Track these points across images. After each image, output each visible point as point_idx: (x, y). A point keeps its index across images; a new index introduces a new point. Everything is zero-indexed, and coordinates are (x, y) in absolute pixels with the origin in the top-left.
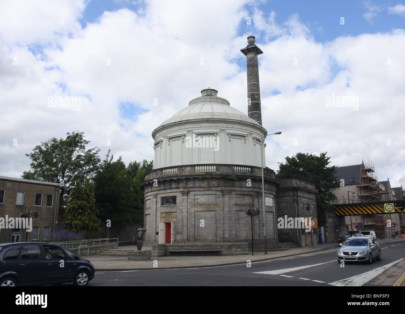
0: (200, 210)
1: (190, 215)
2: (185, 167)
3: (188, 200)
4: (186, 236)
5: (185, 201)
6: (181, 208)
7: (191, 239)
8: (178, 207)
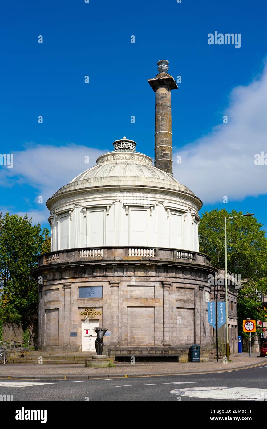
0: (134, 306)
1: (121, 312)
2: (115, 250)
3: (119, 292)
4: (117, 338)
5: (115, 293)
6: (109, 301)
7: (123, 343)
8: (106, 300)
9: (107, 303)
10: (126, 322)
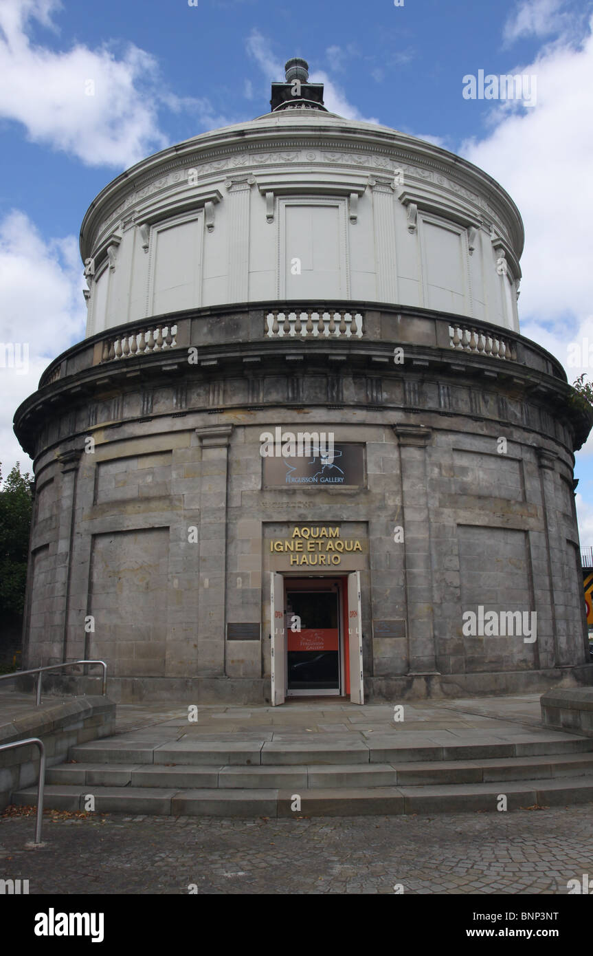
0: (477, 523)
1: (438, 544)
2: (408, 320)
3: (429, 469)
4: (430, 646)
5: (415, 472)
6: (393, 502)
7: (452, 660)
8: (379, 497)
9: (383, 507)
10: (457, 582)
